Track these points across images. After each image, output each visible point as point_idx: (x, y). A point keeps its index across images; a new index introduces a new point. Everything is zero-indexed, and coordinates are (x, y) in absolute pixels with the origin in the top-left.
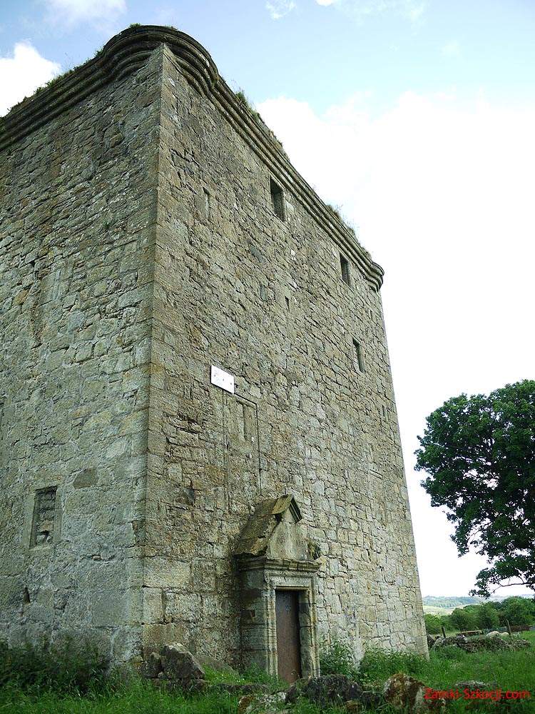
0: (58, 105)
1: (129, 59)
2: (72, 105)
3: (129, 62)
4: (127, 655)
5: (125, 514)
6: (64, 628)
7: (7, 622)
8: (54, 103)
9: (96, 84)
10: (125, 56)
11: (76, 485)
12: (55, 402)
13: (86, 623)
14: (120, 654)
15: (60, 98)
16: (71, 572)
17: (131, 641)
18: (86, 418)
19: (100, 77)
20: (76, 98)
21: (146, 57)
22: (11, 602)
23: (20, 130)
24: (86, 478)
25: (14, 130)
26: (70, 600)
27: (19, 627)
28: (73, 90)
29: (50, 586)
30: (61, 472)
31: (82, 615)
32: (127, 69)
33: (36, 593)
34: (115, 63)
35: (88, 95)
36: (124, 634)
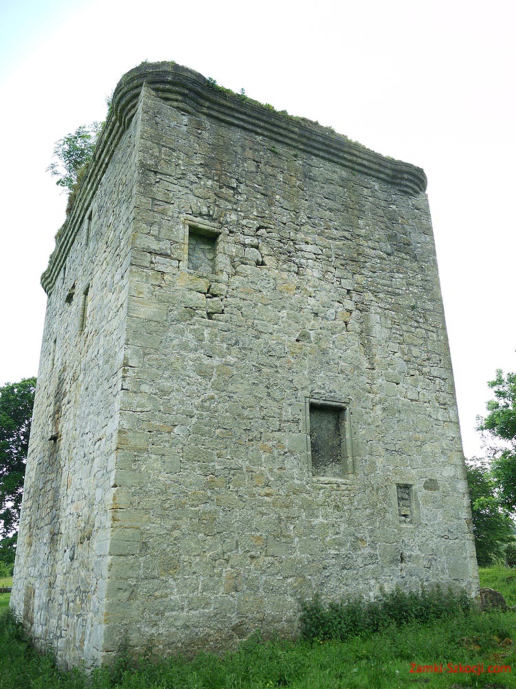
0: (350, 161)
1: (412, 185)
2: (359, 171)
3: (411, 188)
4: (473, 595)
5: (460, 513)
6: (433, 580)
7: (390, 576)
8: (349, 157)
9: (382, 176)
10: (411, 181)
11: (426, 487)
12: (398, 421)
13: (446, 576)
14: (469, 595)
15: (354, 158)
16: (432, 544)
17: (474, 587)
18: (424, 443)
19: (388, 175)
20: (365, 170)
21: (418, 193)
22: (392, 562)
23: (311, 146)
24: (431, 485)
25: (305, 140)
26: (433, 562)
27: (400, 580)
28: (366, 163)
29: (419, 552)
30: (413, 476)
31: (443, 571)
32: (408, 190)
33: (410, 556)
34: (403, 179)
35: (373, 176)
36: (470, 583)
